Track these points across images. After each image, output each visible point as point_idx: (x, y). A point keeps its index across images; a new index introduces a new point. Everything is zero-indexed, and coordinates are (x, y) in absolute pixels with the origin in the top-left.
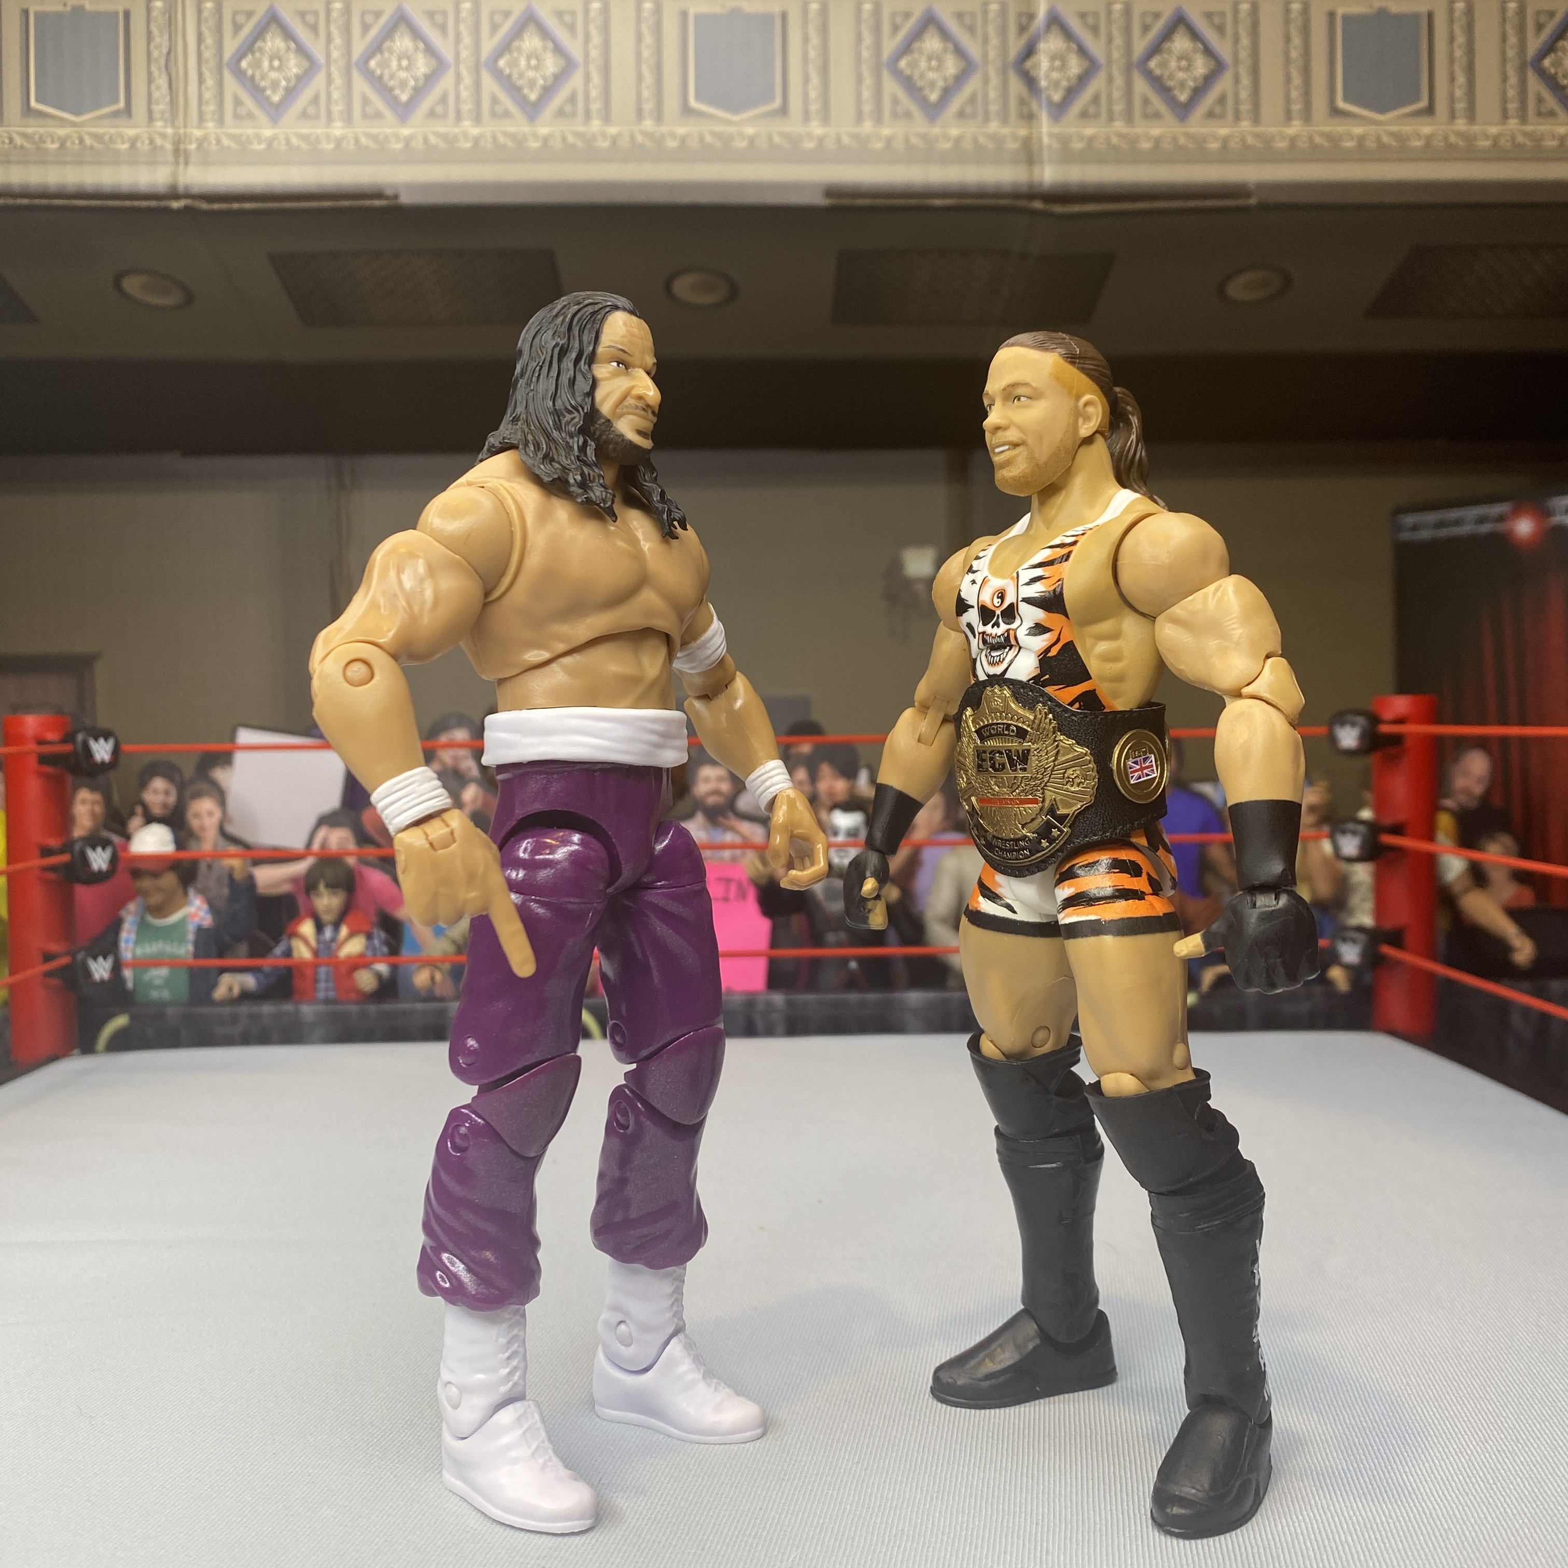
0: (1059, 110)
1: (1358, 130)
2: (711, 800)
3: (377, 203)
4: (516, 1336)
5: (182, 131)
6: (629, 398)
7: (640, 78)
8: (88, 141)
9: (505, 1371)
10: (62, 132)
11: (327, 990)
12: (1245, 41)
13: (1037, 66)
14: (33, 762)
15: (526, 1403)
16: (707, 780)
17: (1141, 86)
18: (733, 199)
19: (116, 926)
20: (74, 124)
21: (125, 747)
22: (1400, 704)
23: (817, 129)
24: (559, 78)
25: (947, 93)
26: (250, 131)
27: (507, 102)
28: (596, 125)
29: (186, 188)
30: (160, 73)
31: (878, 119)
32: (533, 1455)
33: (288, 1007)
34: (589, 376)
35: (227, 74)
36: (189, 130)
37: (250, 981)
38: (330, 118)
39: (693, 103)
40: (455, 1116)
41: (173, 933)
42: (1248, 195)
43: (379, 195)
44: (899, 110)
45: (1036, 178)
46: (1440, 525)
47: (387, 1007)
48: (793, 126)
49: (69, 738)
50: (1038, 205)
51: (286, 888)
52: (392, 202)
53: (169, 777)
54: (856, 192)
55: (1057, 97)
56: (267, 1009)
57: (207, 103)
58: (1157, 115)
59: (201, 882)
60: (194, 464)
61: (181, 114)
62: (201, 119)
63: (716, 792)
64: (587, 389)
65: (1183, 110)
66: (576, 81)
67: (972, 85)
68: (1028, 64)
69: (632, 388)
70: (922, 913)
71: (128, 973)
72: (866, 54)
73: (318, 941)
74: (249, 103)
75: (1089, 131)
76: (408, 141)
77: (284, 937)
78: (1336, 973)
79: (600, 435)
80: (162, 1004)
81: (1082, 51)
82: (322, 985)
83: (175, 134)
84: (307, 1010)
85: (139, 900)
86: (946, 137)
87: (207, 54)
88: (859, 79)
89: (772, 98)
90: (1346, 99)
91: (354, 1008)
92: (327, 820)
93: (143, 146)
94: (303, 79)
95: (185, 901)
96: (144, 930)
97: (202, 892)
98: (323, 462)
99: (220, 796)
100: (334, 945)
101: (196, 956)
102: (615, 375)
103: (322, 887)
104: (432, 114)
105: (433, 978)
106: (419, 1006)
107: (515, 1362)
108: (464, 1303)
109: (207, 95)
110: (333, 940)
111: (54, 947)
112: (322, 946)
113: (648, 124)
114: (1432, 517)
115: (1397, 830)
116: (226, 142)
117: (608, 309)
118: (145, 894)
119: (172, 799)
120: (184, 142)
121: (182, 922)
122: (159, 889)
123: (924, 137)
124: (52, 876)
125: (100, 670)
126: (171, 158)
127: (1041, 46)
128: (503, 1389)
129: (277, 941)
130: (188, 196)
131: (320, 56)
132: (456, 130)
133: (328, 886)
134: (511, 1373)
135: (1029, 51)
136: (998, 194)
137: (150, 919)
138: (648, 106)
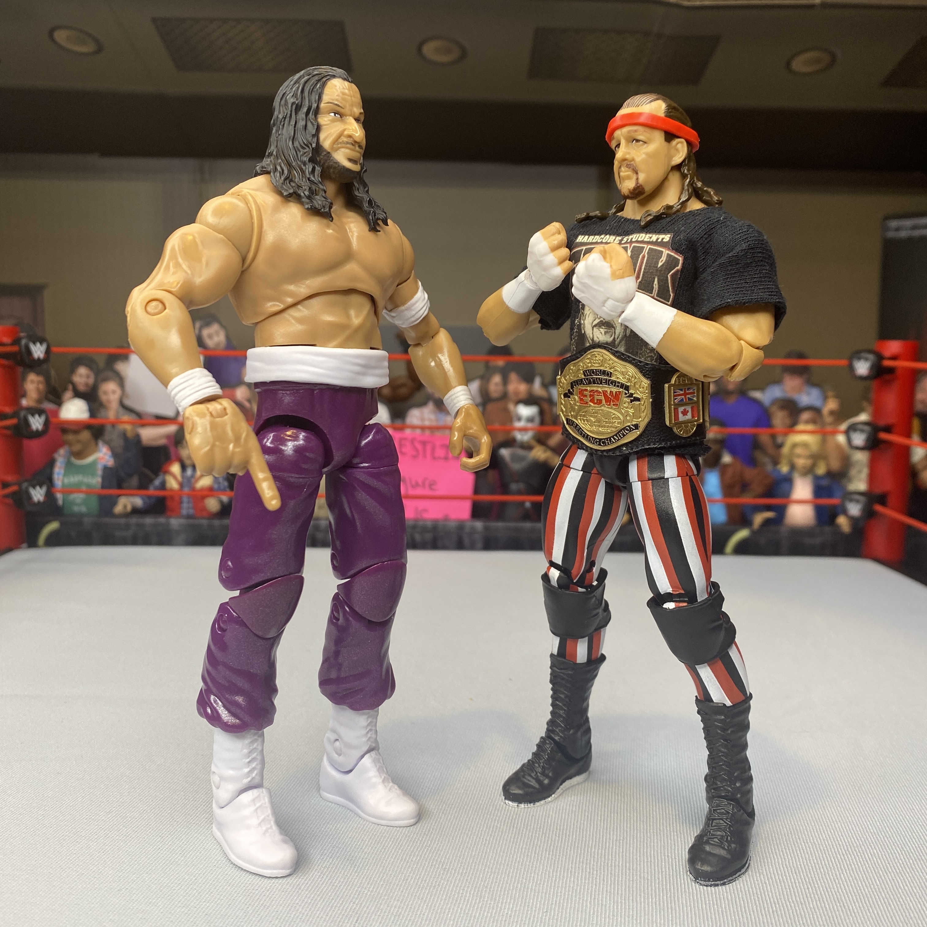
4: (255, 749)
6: (342, 137)
9: (246, 770)
11: (188, 508)
15: (260, 790)
19: (51, 463)
21: (54, 349)
22: (896, 346)
32: (260, 824)
33: (162, 520)
34: (316, 124)
37: (138, 502)
40: (223, 608)
41: (89, 469)
46: (914, 228)
49: (16, 341)
51: (162, 442)
56: (148, 520)
59: (107, 436)
60: (108, 162)
64: (314, 132)
69: (344, 130)
71: (59, 496)
73: (183, 477)
77: (161, 474)
79: (324, 163)
80: (81, 515)
82: (185, 505)
84: (175, 522)
95: (96, 449)
96: (69, 467)
97: (108, 443)
98: (191, 163)
99: (121, 380)
100: (193, 480)
101: (103, 487)
102: (333, 121)
107: (254, 765)
108: (220, 727)
111: (9, 478)
112: (185, 480)
114: (909, 223)
115: (888, 429)
117: (328, 77)
118: (70, 444)
119: (91, 381)
121: (94, 463)
122: (78, 441)
124: (8, 432)
125: (47, 294)
128: (246, 781)
134: (250, 772)
137: (74, 460)
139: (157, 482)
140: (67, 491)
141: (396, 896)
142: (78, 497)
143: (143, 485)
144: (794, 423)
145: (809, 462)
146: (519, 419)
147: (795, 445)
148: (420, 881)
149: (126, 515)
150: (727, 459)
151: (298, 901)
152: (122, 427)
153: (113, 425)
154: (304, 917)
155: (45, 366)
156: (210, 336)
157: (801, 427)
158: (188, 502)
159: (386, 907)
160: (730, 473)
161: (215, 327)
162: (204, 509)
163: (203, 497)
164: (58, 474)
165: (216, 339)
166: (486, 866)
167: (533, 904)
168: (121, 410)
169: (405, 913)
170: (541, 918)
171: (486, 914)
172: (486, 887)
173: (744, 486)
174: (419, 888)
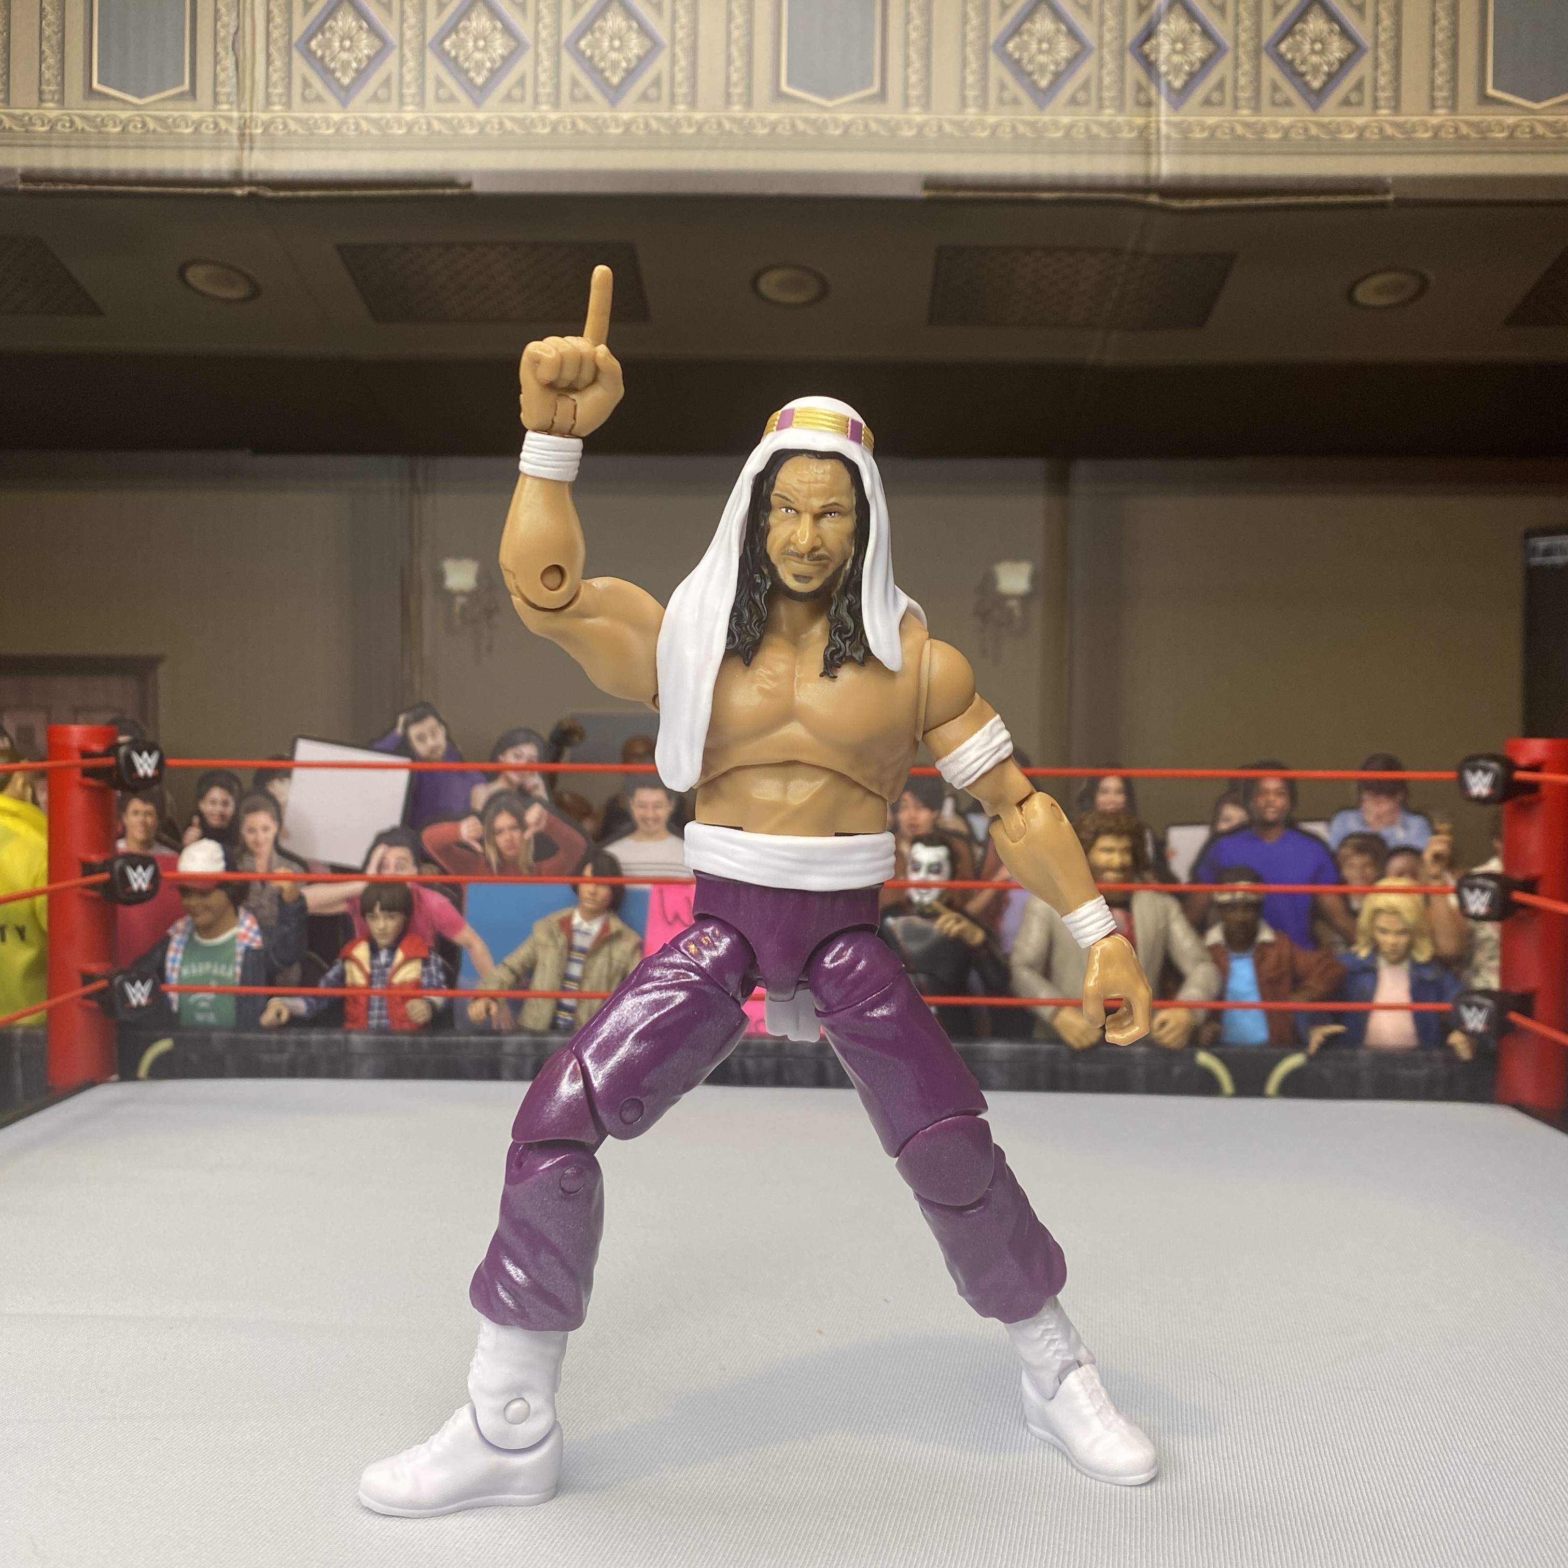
0: (1179, 97)
1: (1510, 120)
3: (448, 191)
5: (248, 115)
7: (729, 61)
8: (151, 125)
10: (124, 115)
11: (380, 1017)
12: (1387, 22)
13: (1157, 49)
14: (77, 776)
17: (1270, 71)
18: (825, 190)
20: (137, 107)
21: (170, 762)
22: (1536, 748)
23: (917, 116)
24: (644, 60)
25: (1058, 78)
26: (317, 115)
27: (587, 84)
28: (681, 110)
29: (251, 174)
30: (227, 53)
31: (984, 106)
33: (338, 1036)
35: (296, 55)
36: (254, 114)
37: (300, 1006)
38: (402, 103)
39: (784, 87)
41: (221, 954)
42: (1387, 191)
43: (450, 183)
44: (1007, 96)
45: (1153, 171)
47: (441, 1039)
48: (891, 112)
50: (1154, 199)
51: (342, 908)
52: (466, 191)
53: (228, 788)
54: (958, 184)
55: (1178, 84)
56: (316, 1036)
57: (275, 85)
58: (1288, 103)
60: (264, 462)
61: (247, 97)
62: (268, 102)
65: (1315, 98)
66: (661, 63)
67: (1087, 68)
68: (1147, 48)
70: (1007, 956)
72: (971, 36)
73: (372, 966)
74: (318, 85)
75: (1211, 120)
76: (482, 126)
77: (339, 960)
78: (1456, 1039)
80: (210, 1028)
81: (1207, 33)
83: (240, 118)
84: (357, 1039)
85: (188, 918)
86: (1056, 125)
87: (275, 34)
88: (964, 63)
89: (870, 84)
90: (1496, 86)
91: (406, 1039)
92: (385, 838)
93: (207, 130)
94: (374, 60)
95: (235, 921)
97: (253, 911)
98: (396, 461)
99: (277, 810)
101: (244, 981)
104: (509, 97)
105: (488, 1010)
106: (472, 1040)
109: (275, 77)
110: (388, 965)
111: (94, 968)
113: (737, 110)
115: (1530, 886)
116: (293, 126)
120: (250, 127)
121: (232, 942)
122: (207, 908)
123: (1033, 125)
124: (94, 894)
125: (163, 670)
126: (236, 144)
127: (1162, 27)
129: (331, 964)
130: (251, 183)
131: (393, 37)
132: (534, 115)
133: (383, 909)
135: (1149, 33)
136: (1111, 187)
137: (197, 938)
138: (736, 91)
139: (331, 975)
140: (186, 989)
142: (204, 999)
143: (309, 979)
145: (1403, 940)
146: (917, 868)
147: (1377, 912)
149: (280, 1028)
150: (1266, 935)
152: (276, 884)
153: (263, 883)
155: (156, 788)
156: (422, 738)
158: (380, 1008)
160: (1272, 957)
161: (431, 722)
162: (405, 1018)
163: (406, 999)
164: (174, 960)
165: (430, 742)
168: (276, 857)
173: (1297, 982)
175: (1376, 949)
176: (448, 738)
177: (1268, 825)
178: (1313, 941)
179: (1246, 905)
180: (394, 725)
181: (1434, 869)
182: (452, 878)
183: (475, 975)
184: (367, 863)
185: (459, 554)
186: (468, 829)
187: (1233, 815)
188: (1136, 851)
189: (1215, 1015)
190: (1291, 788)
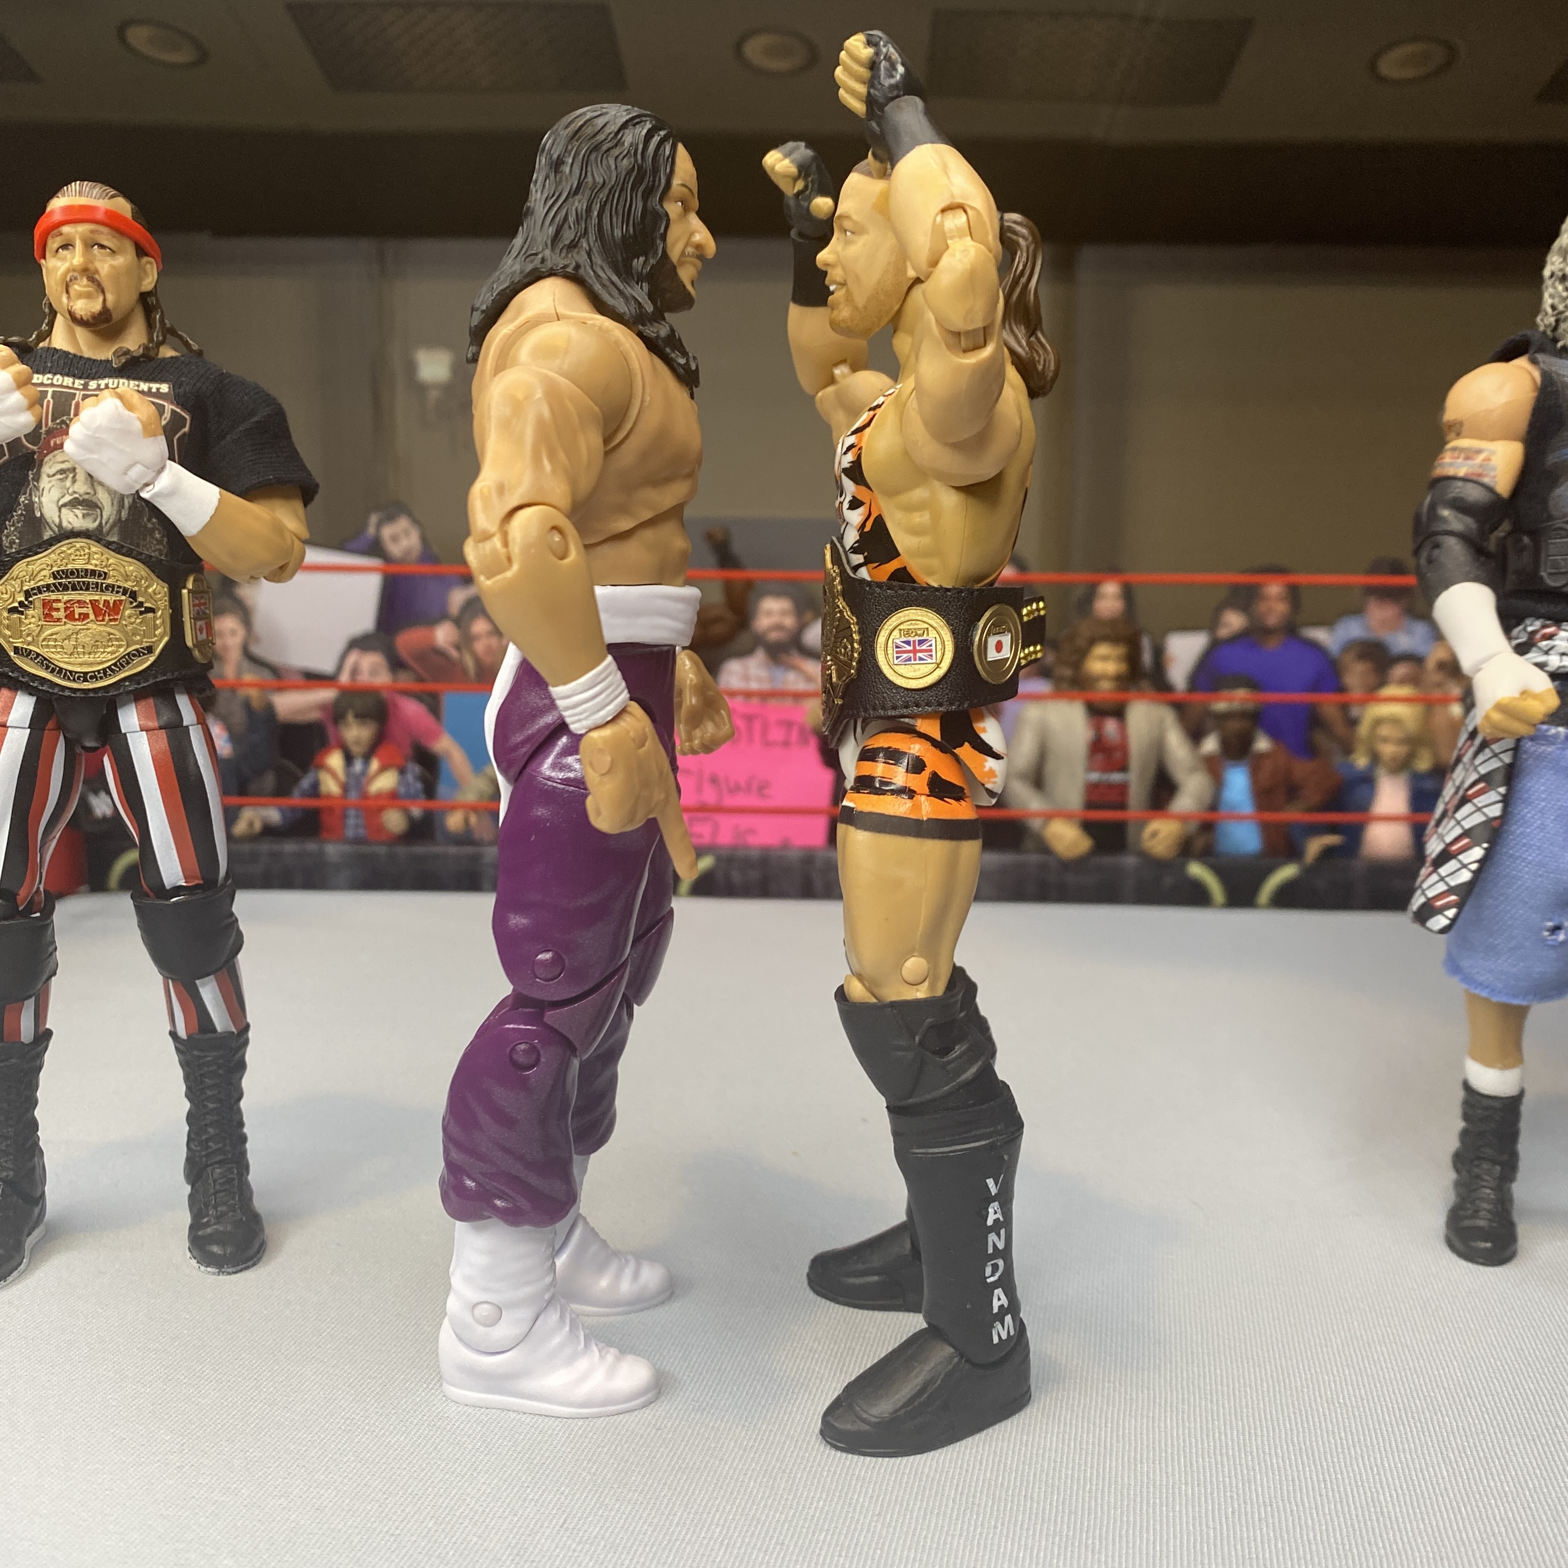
2: (774, 636)
16: (769, 613)
33: (311, 846)
37: (274, 815)
47: (419, 849)
51: (314, 716)
56: (290, 847)
63: (779, 627)
73: (348, 774)
82: (351, 822)
84: (333, 850)
92: (359, 643)
98: (366, 245)
99: (245, 614)
103: (350, 718)
105: (466, 821)
106: (453, 850)
133: (357, 716)
139: (306, 783)
141: (633, 1483)
144: (1383, 682)
147: (1378, 722)
148: (675, 1458)
150: (1262, 744)
151: (470, 1489)
154: (477, 1516)
156: (395, 539)
157: (1390, 691)
158: (357, 816)
159: (613, 1501)
161: (403, 523)
162: (380, 828)
163: (381, 809)
166: (787, 1436)
167: (858, 1500)
168: (246, 664)
169: (644, 1511)
170: (869, 1525)
171: (778, 1515)
172: (784, 1472)
174: (672, 1470)
175: (1375, 758)
176: (424, 539)
177: (1267, 632)
178: (1309, 750)
179: (1243, 715)
180: (365, 525)
181: (1436, 677)
182: (431, 686)
183: (455, 784)
184: (340, 667)
185: (433, 343)
186: (443, 635)
187: (1234, 621)
188: (1132, 658)
189: (1208, 827)
190: (1294, 594)
